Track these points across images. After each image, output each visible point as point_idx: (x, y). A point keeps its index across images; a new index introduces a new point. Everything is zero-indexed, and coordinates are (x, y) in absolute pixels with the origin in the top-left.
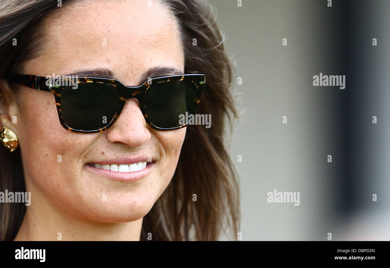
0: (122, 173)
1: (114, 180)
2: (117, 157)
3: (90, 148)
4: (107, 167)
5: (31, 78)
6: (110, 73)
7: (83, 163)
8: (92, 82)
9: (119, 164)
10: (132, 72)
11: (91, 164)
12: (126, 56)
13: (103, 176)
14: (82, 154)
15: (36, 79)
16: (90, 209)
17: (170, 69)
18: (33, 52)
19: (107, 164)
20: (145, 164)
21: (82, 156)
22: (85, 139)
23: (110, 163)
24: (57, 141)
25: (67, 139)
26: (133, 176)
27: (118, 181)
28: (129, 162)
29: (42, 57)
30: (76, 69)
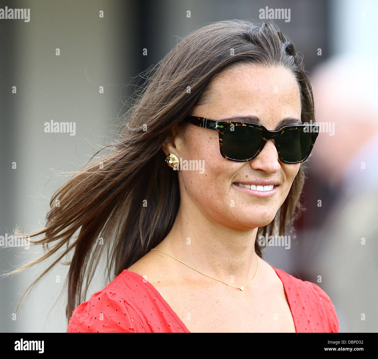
0: (258, 191)
1: (253, 196)
2: (256, 180)
3: (238, 172)
4: (248, 187)
5: (199, 119)
6: (258, 120)
7: (232, 182)
8: (245, 125)
9: (257, 185)
10: (272, 120)
11: (236, 184)
12: (270, 109)
13: (245, 192)
14: (232, 176)
15: (204, 120)
16: (233, 216)
17: (296, 120)
18: (202, 100)
19: (249, 184)
20: (273, 186)
21: (232, 177)
22: (236, 165)
23: (250, 184)
24: (215, 166)
25: (223, 165)
26: (266, 194)
27: (256, 197)
28: (264, 184)
29: (207, 105)
30: (233, 115)
